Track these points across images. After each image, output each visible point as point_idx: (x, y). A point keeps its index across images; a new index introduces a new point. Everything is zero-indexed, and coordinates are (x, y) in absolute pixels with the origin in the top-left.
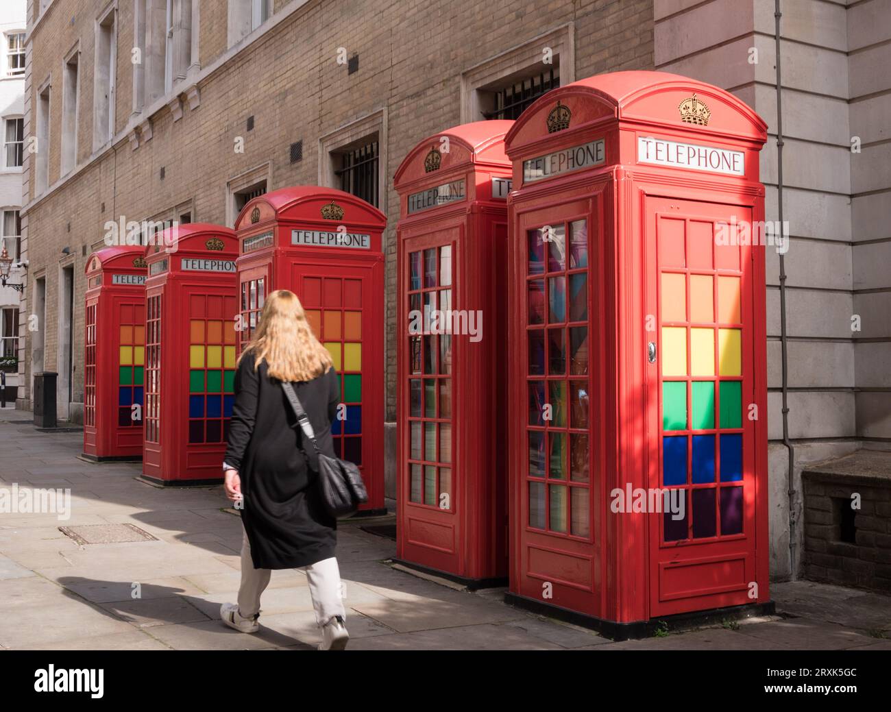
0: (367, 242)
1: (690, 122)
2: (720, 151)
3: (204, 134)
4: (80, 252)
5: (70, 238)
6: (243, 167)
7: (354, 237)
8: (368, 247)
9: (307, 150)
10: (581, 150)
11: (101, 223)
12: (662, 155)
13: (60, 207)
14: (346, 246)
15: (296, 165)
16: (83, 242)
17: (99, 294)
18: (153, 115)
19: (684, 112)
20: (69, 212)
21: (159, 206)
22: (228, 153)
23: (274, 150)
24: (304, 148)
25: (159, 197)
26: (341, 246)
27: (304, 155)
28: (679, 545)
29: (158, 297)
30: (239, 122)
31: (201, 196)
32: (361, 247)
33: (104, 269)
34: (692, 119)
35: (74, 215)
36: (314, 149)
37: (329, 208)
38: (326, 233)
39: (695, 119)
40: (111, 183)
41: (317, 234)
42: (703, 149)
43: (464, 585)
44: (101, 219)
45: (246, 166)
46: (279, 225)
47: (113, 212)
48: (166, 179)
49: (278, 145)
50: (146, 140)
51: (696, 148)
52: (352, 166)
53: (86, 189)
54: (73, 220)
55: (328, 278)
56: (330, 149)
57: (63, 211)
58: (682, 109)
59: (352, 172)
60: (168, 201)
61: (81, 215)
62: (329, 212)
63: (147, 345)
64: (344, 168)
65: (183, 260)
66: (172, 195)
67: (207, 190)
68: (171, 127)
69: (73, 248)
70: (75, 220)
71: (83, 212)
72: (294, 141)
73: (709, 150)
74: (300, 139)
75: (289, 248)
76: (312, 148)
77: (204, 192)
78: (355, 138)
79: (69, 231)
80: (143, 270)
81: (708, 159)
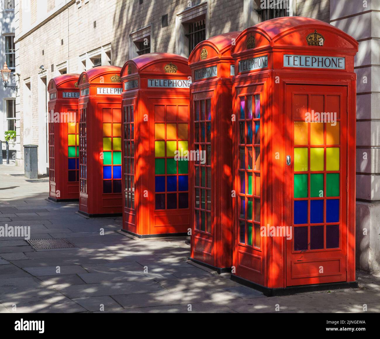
1: (313, 45)
2: (331, 58)
4: (50, 69)
5: (44, 59)
10: (260, 59)
11: (61, 52)
12: (296, 63)
13: (38, 39)
16: (51, 63)
19: (309, 40)
20: (43, 42)
21: (94, 45)
25: (93, 39)
28: (302, 252)
34: (314, 43)
35: (46, 45)
39: (316, 43)
40: (66, 27)
42: (320, 58)
43: (216, 271)
44: (61, 49)
47: (68, 46)
48: (97, 28)
51: (317, 57)
53: (52, 29)
54: (45, 48)
57: (40, 42)
58: (308, 39)
60: (98, 42)
61: (49, 45)
66: (100, 39)
69: (46, 66)
70: (46, 48)
71: (51, 44)
73: (324, 58)
79: (43, 54)
81: (324, 62)
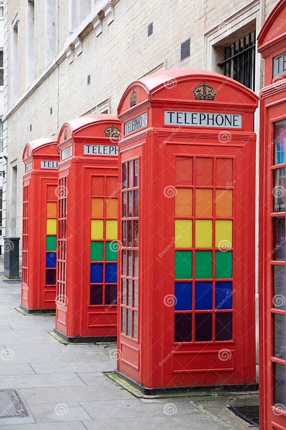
0: (239, 122)
3: (118, 43)
6: (145, 68)
7: (226, 116)
8: (240, 127)
9: (195, 46)
14: (218, 126)
15: (186, 60)
17: (30, 177)
18: (82, 33)
22: (134, 57)
23: (168, 50)
24: (191, 45)
26: (213, 126)
27: (192, 51)
29: (65, 178)
30: (142, 29)
31: (115, 95)
32: (232, 127)
33: (33, 156)
36: (200, 45)
37: (201, 89)
38: (199, 114)
41: (189, 115)
45: (147, 67)
46: (152, 107)
49: (171, 45)
50: (78, 55)
52: (233, 56)
55: (199, 157)
56: (213, 43)
59: (232, 62)
62: (201, 92)
63: (59, 219)
64: (225, 59)
65: (85, 146)
67: (119, 90)
68: (94, 42)
72: (184, 40)
74: (189, 37)
75: (162, 128)
76: (198, 44)
77: (117, 92)
78: (234, 30)
80: (56, 157)
